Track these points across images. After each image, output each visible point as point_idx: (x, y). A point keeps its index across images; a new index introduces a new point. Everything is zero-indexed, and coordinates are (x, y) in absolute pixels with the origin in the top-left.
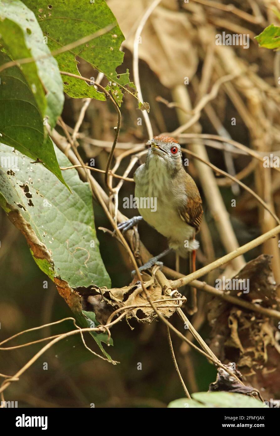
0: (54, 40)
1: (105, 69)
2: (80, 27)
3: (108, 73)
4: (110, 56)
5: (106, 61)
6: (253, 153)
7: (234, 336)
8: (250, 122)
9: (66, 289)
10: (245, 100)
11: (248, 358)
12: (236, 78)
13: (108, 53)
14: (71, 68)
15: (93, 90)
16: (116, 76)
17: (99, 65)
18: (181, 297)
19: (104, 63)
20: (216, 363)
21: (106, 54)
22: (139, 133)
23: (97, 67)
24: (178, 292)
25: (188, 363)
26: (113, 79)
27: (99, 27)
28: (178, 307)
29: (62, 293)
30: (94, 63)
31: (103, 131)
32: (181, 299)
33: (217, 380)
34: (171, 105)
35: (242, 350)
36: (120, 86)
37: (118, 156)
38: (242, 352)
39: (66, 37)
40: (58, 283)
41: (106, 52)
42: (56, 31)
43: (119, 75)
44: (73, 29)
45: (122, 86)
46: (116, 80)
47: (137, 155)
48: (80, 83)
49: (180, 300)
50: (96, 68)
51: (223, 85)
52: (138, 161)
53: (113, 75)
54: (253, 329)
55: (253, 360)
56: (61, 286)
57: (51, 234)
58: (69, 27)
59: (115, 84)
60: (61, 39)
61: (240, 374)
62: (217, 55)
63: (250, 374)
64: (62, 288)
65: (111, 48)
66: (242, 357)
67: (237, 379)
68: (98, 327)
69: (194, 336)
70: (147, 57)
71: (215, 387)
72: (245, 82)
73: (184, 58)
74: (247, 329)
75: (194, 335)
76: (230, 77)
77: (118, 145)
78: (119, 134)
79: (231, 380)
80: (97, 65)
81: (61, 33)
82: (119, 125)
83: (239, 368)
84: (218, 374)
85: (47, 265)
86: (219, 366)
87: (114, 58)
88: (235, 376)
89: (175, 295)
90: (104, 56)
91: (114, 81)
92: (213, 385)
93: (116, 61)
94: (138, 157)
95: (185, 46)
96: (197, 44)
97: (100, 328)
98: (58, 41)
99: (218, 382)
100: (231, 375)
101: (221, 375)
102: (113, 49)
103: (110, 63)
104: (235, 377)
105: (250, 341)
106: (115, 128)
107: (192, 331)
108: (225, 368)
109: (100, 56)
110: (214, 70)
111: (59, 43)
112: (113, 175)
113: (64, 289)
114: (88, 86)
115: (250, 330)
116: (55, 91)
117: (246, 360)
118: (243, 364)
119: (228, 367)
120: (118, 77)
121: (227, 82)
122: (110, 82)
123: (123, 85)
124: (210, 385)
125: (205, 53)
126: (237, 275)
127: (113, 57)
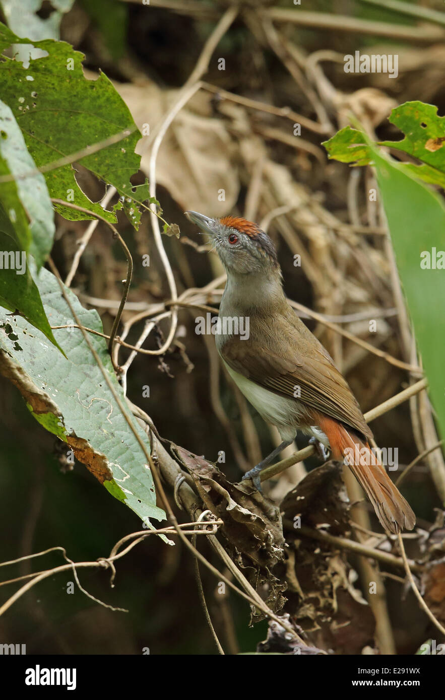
0: (42, 141)
1: (115, 180)
2: (78, 121)
3: (120, 185)
4: (121, 160)
5: (116, 168)
6: (317, 316)
7: (290, 575)
8: (313, 274)
9: (86, 450)
10: (307, 243)
11: (310, 606)
12: (294, 211)
13: (119, 156)
14: (67, 179)
15: (98, 209)
16: (131, 189)
17: (107, 174)
18: (216, 520)
19: (113, 170)
20: (266, 614)
21: (115, 157)
22: (157, 289)
23: (104, 176)
24: (211, 512)
25: (226, 614)
26: (127, 193)
27: (104, 120)
28: (211, 534)
29: (82, 458)
30: (98, 171)
31: (105, 286)
32: (216, 522)
33: (268, 638)
34: (201, 249)
35: (302, 595)
36: (137, 203)
37: (126, 321)
38: (301, 598)
39: (58, 136)
40: (74, 444)
41: (116, 155)
42: (43, 128)
43: (135, 188)
44: (67, 124)
45: (139, 203)
46: (131, 194)
47: (154, 319)
48: (80, 199)
49: (215, 524)
50: (102, 179)
51: (274, 220)
52: (155, 327)
53: (127, 187)
54: (317, 565)
55: (317, 609)
56: (79, 447)
57: (53, 385)
58: (61, 121)
59: (129, 201)
60: (51, 138)
61: (301, 629)
62: (266, 178)
63: (313, 630)
64: (80, 450)
65: (123, 149)
66: (302, 605)
67: (295, 637)
68: (98, 562)
69: (235, 575)
70: (167, 182)
71: (266, 647)
72: (306, 217)
73: (221, 182)
74: (310, 566)
75: (234, 573)
76: (285, 210)
77: (128, 306)
78: (128, 290)
79: (288, 638)
80: (104, 174)
81: (51, 131)
82: (129, 278)
83: (299, 622)
84: (269, 630)
85: (53, 420)
86: (270, 618)
87: (127, 164)
88: (293, 632)
89: (208, 517)
90: (113, 161)
91: (128, 196)
92: (262, 645)
93: (130, 167)
94: (154, 322)
95: (222, 166)
96: (238, 163)
97: (100, 562)
98: (47, 142)
99: (270, 641)
100: (287, 631)
101: (273, 631)
102: (125, 151)
103: (122, 170)
104: (293, 634)
105: (313, 582)
106: (123, 281)
107: (231, 568)
108: (279, 620)
109: (107, 162)
110: (262, 200)
111: (49, 145)
112: (121, 344)
113: (83, 451)
114: (91, 203)
115: (314, 567)
116: (42, 219)
117: (308, 609)
118: (303, 615)
119: (282, 620)
120: (134, 190)
121: (280, 216)
122: (123, 198)
123: (140, 201)
124: (258, 644)
125: (250, 176)
126: (294, 490)
127: (126, 162)
